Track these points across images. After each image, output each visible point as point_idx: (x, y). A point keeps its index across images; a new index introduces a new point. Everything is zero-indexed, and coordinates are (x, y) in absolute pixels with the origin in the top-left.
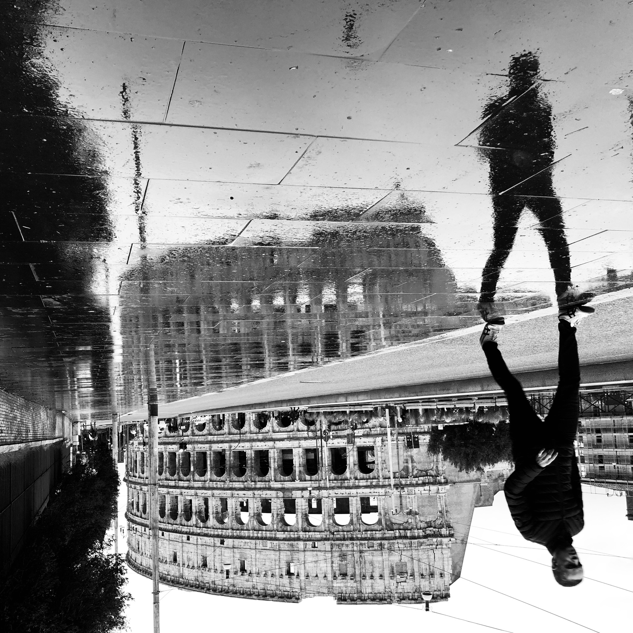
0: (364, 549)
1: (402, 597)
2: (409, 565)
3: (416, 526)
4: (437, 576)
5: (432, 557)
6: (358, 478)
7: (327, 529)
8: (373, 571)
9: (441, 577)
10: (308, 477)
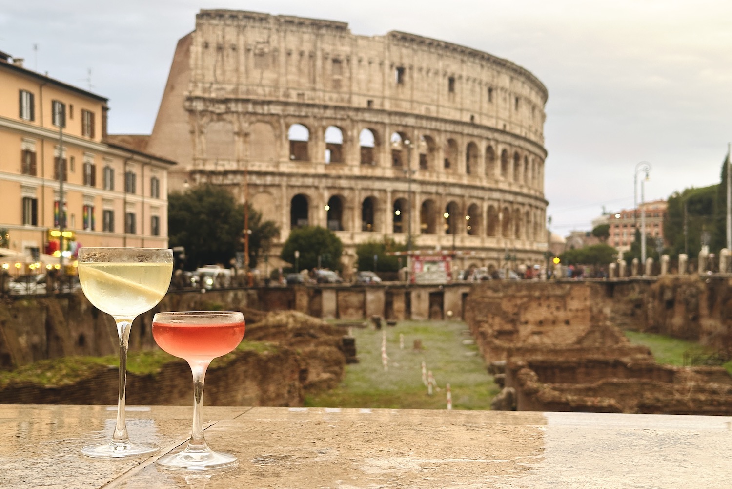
0: (309, 92)
1: (264, 22)
2: (251, 65)
3: (239, 118)
6: (313, 189)
7: (355, 123)
8: (299, 61)
9: (207, 44)
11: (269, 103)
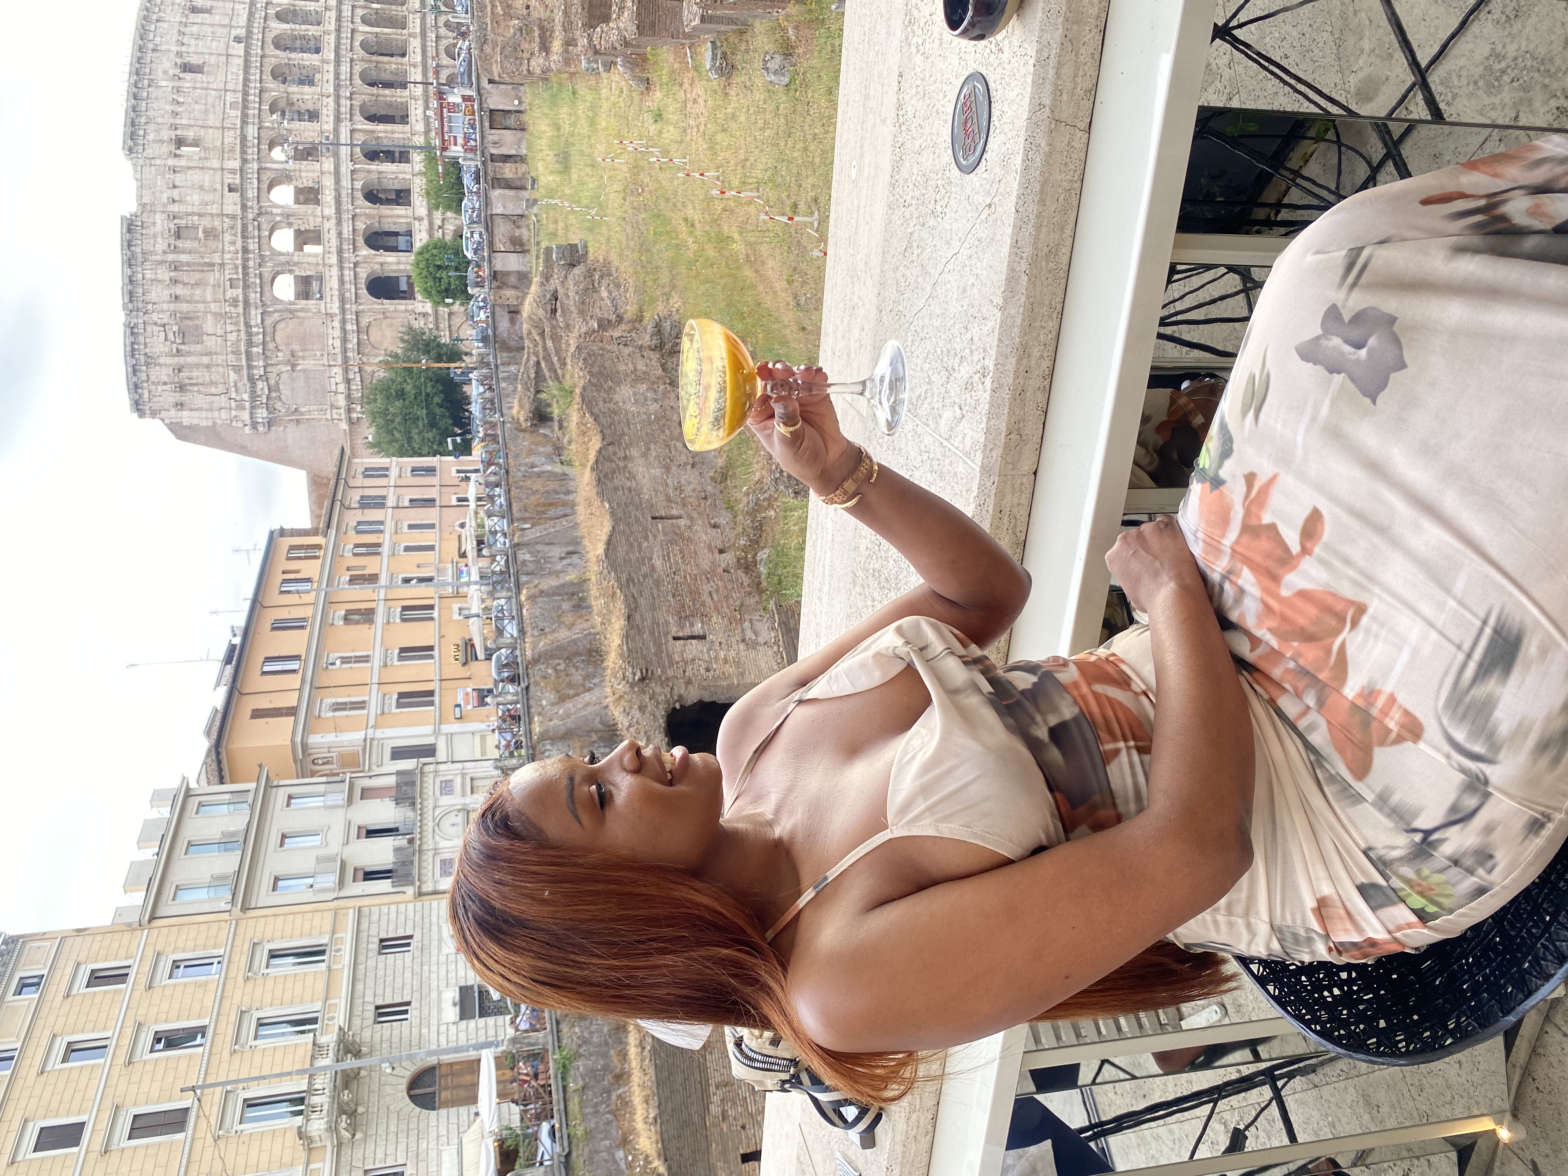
0: (227, 272)
1: (136, 330)
2: (198, 348)
3: (272, 365)
4: (176, 397)
5: (213, 390)
6: (358, 270)
7: (263, 210)
8: (185, 284)
9: (177, 404)
10: (358, 185)
11: (248, 325)
